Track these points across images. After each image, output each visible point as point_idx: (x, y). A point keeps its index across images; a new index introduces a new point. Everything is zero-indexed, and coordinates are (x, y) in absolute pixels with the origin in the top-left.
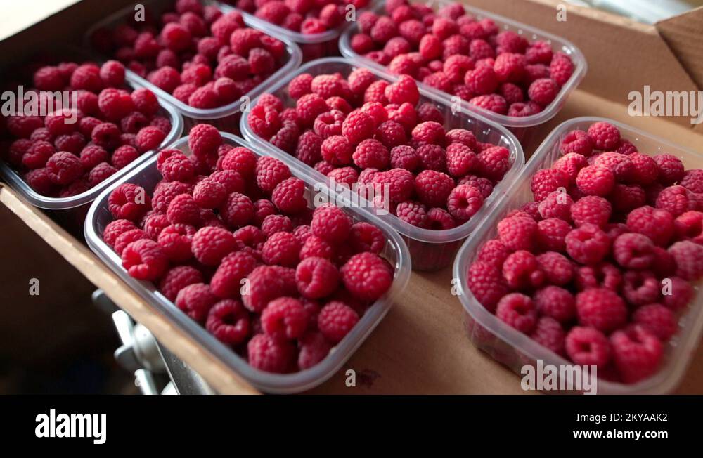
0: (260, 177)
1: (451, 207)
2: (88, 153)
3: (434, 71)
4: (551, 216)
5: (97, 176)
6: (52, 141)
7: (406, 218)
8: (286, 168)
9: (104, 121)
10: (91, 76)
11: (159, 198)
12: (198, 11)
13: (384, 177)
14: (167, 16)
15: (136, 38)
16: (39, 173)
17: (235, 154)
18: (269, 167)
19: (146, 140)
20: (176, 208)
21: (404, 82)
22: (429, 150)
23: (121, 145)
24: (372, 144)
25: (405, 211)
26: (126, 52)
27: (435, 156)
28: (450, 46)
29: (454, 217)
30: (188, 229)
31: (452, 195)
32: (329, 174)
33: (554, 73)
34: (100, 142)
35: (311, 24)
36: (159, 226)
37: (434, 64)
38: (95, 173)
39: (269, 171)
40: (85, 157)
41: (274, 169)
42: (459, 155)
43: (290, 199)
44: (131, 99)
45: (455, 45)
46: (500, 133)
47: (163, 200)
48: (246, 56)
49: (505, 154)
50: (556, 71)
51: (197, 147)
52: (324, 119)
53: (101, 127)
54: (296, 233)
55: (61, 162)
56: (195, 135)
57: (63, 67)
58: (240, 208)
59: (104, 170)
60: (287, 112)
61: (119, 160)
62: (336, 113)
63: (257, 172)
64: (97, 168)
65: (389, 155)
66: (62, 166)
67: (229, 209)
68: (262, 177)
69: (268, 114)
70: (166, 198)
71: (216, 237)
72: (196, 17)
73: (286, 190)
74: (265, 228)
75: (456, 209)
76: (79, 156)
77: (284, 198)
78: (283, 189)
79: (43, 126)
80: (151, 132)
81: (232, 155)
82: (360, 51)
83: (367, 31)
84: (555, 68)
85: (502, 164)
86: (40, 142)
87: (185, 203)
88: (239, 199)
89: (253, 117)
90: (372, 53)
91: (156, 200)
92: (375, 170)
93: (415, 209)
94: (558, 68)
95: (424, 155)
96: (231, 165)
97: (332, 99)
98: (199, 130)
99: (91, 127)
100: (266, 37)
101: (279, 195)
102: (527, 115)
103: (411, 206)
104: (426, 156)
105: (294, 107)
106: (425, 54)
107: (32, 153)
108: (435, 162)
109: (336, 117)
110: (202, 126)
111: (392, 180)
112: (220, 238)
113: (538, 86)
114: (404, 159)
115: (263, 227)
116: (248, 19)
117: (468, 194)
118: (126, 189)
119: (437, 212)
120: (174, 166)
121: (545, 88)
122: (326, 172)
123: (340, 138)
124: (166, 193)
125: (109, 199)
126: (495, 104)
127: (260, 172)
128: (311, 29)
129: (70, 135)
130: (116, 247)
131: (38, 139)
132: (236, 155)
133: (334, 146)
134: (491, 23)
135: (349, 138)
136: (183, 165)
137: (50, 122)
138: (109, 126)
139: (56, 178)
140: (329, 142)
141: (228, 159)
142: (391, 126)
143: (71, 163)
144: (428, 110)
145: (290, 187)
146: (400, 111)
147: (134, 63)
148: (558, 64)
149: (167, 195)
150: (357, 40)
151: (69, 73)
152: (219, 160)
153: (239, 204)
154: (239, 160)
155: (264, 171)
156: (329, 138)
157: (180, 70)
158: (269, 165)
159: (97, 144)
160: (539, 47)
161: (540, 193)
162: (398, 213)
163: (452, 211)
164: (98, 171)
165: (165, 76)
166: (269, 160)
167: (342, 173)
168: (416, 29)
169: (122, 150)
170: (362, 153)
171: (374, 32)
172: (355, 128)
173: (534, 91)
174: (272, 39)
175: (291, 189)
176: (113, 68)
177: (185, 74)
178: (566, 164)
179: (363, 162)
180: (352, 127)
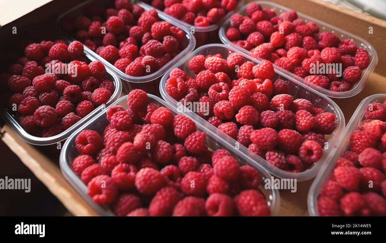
0: (177, 130)
1: (302, 155)
2: (61, 106)
3: (280, 56)
4: (369, 165)
5: (67, 122)
6: (37, 96)
7: (273, 162)
8: (194, 124)
9: (72, 84)
10: (62, 51)
11: (111, 144)
12: (130, 8)
13: (259, 134)
14: (109, 11)
15: (91, 24)
16: (29, 119)
17: (161, 113)
18: (183, 124)
19: (99, 98)
20: (124, 153)
21: (266, 65)
22: (285, 114)
23: (83, 100)
24: (249, 110)
25: (272, 157)
26: (83, 33)
27: (289, 118)
28: (291, 40)
29: (303, 162)
30: (131, 168)
31: (302, 148)
32: (219, 126)
33: (358, 61)
34: (69, 98)
35: (201, 20)
36: (112, 165)
37: (280, 51)
38: (66, 120)
39: (183, 127)
40: (59, 109)
41: (187, 125)
42: (305, 119)
43: (198, 147)
44: (89, 68)
45: (294, 39)
46: (328, 102)
47: (113, 145)
48: (162, 41)
49: (333, 118)
50: (360, 60)
51: (133, 105)
52: (215, 88)
53: (69, 88)
54: (202, 171)
55: (44, 114)
56: (132, 97)
57: (43, 44)
58: (165, 152)
59: (72, 118)
60: (190, 81)
61: (81, 111)
62: (223, 85)
63: (175, 126)
64: (67, 117)
65: (260, 117)
66: (44, 116)
67: (158, 153)
68: (178, 130)
69: (179, 84)
70: (116, 144)
71: (152, 177)
72: (129, 12)
73: (195, 141)
74: (182, 166)
75: (305, 157)
76: (55, 108)
77: (194, 146)
78: (193, 140)
79: (32, 85)
80: (102, 93)
81: (158, 114)
82: (232, 39)
83: (237, 26)
84: (359, 58)
85: (332, 125)
86: (29, 97)
87: (129, 149)
88: (164, 146)
89: (169, 86)
90: (240, 41)
91: (109, 145)
92: (251, 126)
93: (280, 156)
94: (361, 59)
95: (282, 117)
96: (157, 121)
97: (219, 73)
98: (135, 94)
99: (63, 87)
100: (173, 27)
101: (190, 143)
102: (343, 90)
103: (276, 154)
104: (283, 118)
105: (194, 78)
106: (274, 44)
107: (25, 104)
108: (289, 122)
109: (223, 87)
110: (137, 91)
111: (265, 137)
112: (155, 178)
113: (350, 71)
114: (271, 121)
115: (180, 166)
116: (161, 15)
117: (314, 148)
118: (88, 135)
119: (293, 159)
120: (120, 120)
121: (355, 73)
122: (217, 125)
123: (226, 102)
124: (116, 140)
125: (76, 141)
126: (322, 82)
127: (177, 126)
128: (201, 23)
129: (49, 92)
130: (83, 178)
131: (28, 95)
132: (161, 115)
133: (224, 108)
134: (315, 25)
135: (234, 104)
136: (125, 119)
137: (36, 84)
138: (74, 88)
139: (40, 123)
140: (220, 105)
141: (156, 116)
142: (260, 96)
143: (50, 114)
144: (281, 84)
145: (198, 139)
146: (263, 84)
147: (88, 41)
148: (361, 56)
149: (117, 142)
150: (230, 32)
151: (48, 48)
152: (148, 114)
153: (164, 150)
154: (163, 118)
155: (179, 126)
156: (220, 102)
157: (118, 47)
158: (183, 122)
159: (66, 99)
160: (347, 44)
161: (357, 147)
162: (267, 158)
163: (302, 158)
164: (68, 119)
165: (109, 51)
166: (182, 118)
167: (228, 127)
168: (268, 27)
169: (84, 104)
170: (243, 115)
171: (241, 28)
172: (238, 98)
173: (347, 74)
174: (177, 29)
175: (198, 140)
176: (76, 46)
177: (121, 51)
178: (375, 128)
179: (243, 121)
180: (236, 97)
